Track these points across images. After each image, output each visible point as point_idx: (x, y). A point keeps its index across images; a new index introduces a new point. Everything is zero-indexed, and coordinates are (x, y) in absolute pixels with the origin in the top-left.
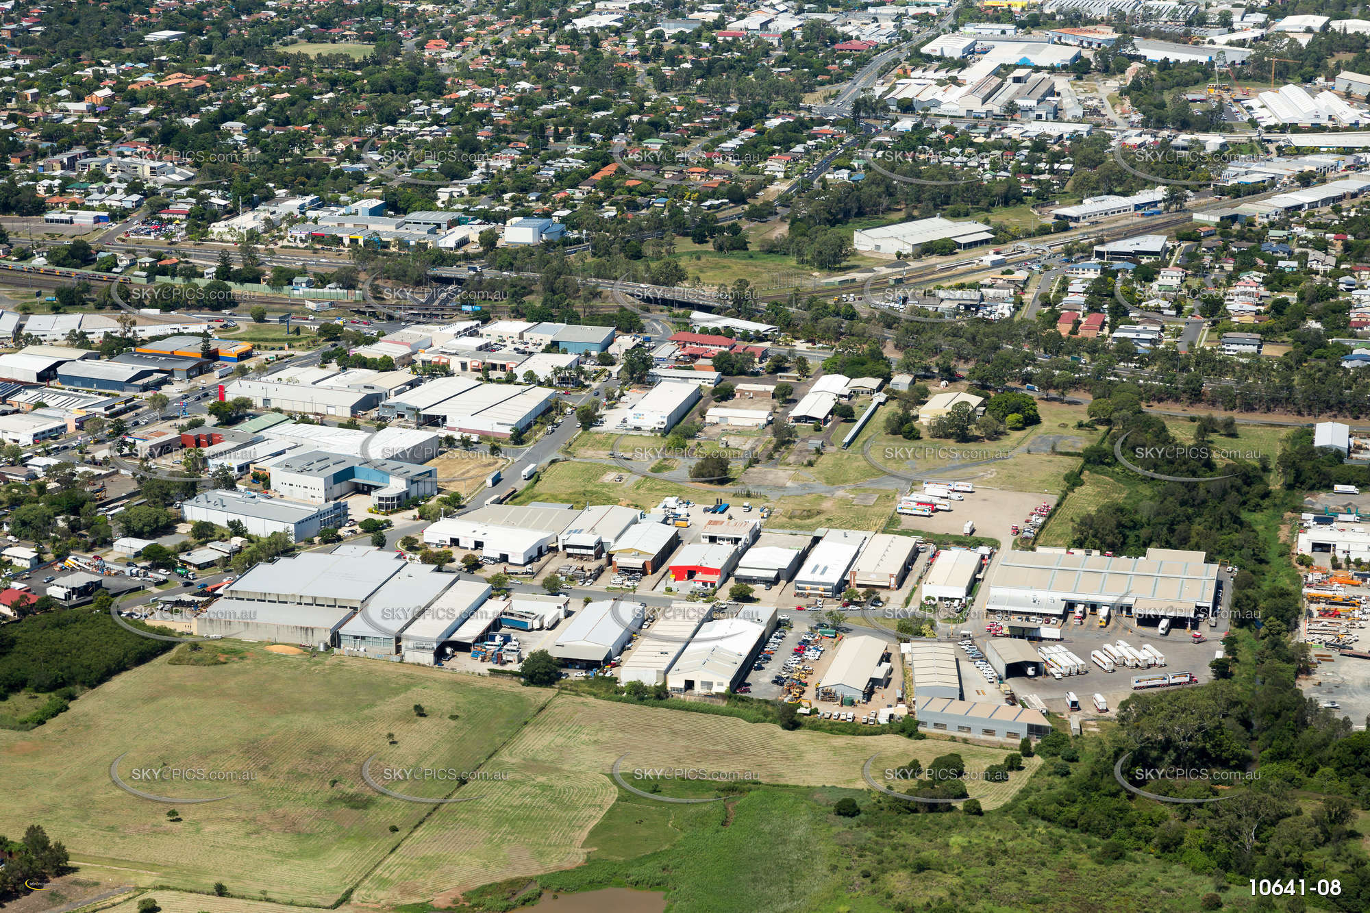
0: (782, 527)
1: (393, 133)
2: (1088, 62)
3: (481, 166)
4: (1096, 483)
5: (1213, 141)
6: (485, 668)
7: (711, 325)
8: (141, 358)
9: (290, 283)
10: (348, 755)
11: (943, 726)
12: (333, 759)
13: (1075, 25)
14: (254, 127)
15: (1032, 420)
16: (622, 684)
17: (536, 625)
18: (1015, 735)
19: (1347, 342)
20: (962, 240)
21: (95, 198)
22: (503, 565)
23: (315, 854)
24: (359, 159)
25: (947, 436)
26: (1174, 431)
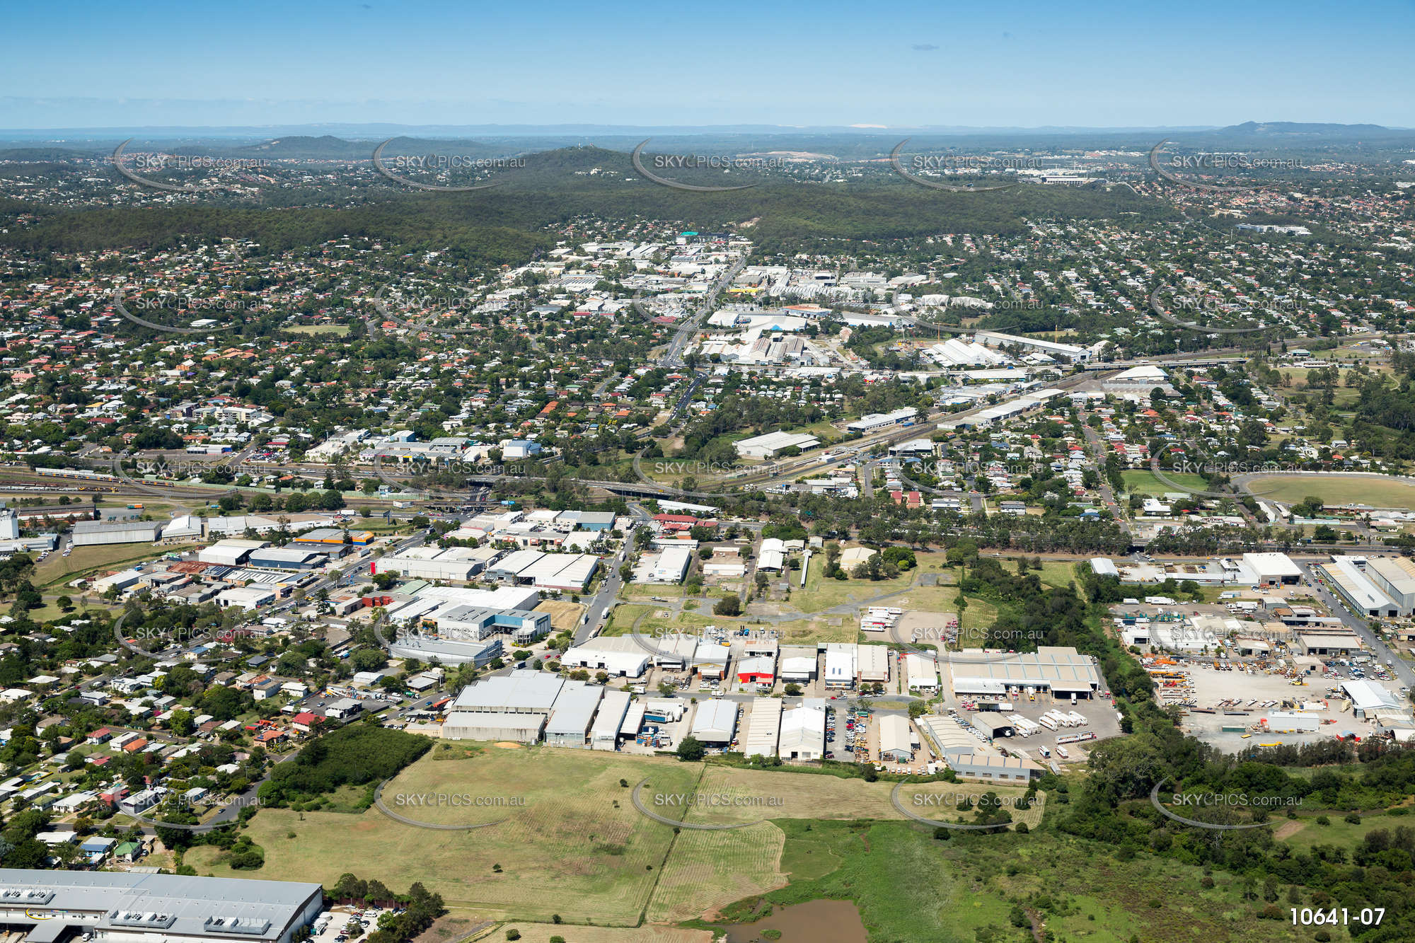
0: (791, 643)
1: (396, 386)
2: (815, 327)
3: (465, 406)
4: (975, 604)
5: (922, 377)
6: (651, 750)
7: (675, 509)
8: (304, 545)
9: (377, 489)
10: (592, 817)
11: (973, 774)
12: (582, 821)
13: (794, 304)
14: (298, 383)
15: (913, 564)
16: (747, 757)
17: (670, 718)
18: (1022, 777)
19: (1078, 504)
20: (803, 446)
21: (218, 436)
22: (623, 678)
23: (605, 889)
24: (379, 404)
25: (866, 576)
26: (1006, 566)
